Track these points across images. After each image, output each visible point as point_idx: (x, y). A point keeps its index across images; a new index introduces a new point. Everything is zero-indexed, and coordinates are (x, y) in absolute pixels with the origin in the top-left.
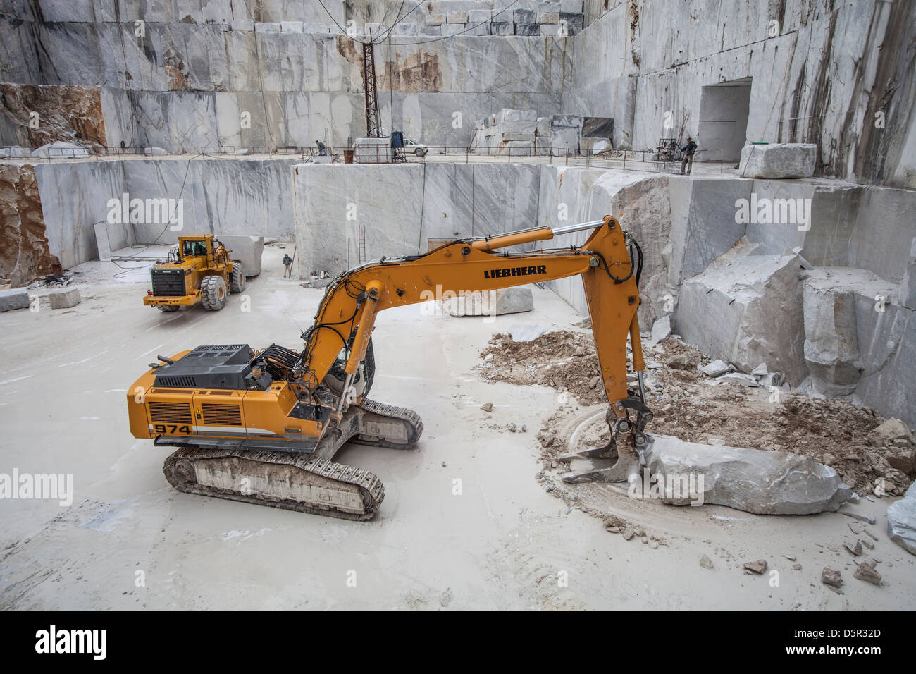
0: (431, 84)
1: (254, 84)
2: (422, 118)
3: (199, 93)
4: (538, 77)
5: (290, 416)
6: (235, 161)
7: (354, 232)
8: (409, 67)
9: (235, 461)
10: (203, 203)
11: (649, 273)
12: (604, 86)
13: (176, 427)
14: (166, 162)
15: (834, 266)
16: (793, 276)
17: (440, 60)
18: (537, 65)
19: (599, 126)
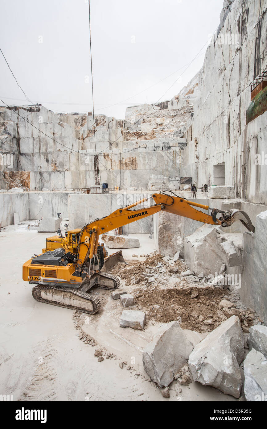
0: (134, 167)
1: (77, 168)
2: (131, 178)
3: (60, 171)
4: (171, 164)
5: (72, 275)
6: (62, 193)
7: (88, 217)
8: (126, 162)
9: (53, 290)
10: (51, 206)
11: (174, 234)
12: (190, 165)
13: (36, 278)
14: (41, 193)
15: (235, 233)
16: (214, 236)
17: (137, 159)
18: (170, 160)
19: (186, 180)
